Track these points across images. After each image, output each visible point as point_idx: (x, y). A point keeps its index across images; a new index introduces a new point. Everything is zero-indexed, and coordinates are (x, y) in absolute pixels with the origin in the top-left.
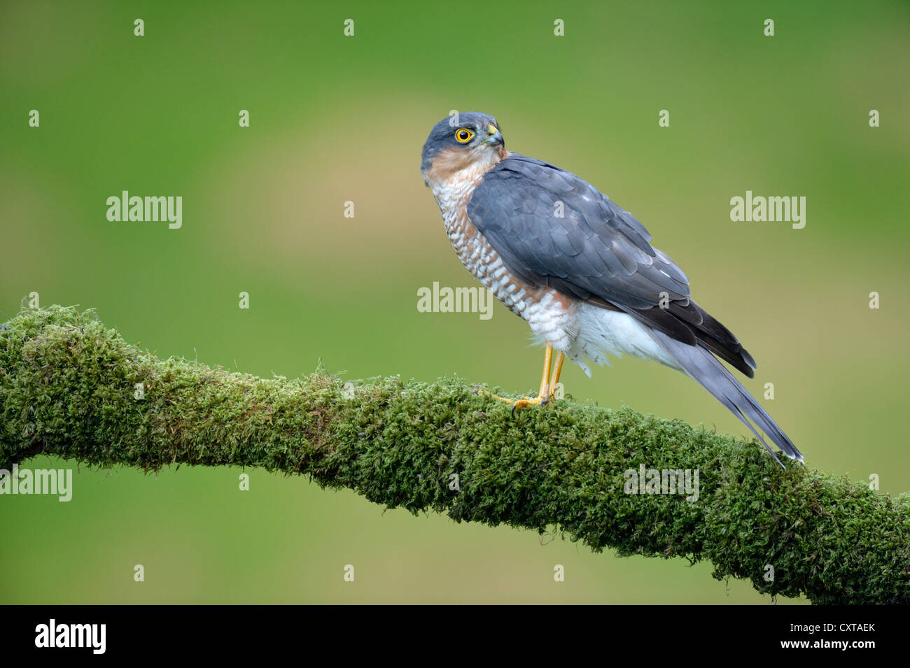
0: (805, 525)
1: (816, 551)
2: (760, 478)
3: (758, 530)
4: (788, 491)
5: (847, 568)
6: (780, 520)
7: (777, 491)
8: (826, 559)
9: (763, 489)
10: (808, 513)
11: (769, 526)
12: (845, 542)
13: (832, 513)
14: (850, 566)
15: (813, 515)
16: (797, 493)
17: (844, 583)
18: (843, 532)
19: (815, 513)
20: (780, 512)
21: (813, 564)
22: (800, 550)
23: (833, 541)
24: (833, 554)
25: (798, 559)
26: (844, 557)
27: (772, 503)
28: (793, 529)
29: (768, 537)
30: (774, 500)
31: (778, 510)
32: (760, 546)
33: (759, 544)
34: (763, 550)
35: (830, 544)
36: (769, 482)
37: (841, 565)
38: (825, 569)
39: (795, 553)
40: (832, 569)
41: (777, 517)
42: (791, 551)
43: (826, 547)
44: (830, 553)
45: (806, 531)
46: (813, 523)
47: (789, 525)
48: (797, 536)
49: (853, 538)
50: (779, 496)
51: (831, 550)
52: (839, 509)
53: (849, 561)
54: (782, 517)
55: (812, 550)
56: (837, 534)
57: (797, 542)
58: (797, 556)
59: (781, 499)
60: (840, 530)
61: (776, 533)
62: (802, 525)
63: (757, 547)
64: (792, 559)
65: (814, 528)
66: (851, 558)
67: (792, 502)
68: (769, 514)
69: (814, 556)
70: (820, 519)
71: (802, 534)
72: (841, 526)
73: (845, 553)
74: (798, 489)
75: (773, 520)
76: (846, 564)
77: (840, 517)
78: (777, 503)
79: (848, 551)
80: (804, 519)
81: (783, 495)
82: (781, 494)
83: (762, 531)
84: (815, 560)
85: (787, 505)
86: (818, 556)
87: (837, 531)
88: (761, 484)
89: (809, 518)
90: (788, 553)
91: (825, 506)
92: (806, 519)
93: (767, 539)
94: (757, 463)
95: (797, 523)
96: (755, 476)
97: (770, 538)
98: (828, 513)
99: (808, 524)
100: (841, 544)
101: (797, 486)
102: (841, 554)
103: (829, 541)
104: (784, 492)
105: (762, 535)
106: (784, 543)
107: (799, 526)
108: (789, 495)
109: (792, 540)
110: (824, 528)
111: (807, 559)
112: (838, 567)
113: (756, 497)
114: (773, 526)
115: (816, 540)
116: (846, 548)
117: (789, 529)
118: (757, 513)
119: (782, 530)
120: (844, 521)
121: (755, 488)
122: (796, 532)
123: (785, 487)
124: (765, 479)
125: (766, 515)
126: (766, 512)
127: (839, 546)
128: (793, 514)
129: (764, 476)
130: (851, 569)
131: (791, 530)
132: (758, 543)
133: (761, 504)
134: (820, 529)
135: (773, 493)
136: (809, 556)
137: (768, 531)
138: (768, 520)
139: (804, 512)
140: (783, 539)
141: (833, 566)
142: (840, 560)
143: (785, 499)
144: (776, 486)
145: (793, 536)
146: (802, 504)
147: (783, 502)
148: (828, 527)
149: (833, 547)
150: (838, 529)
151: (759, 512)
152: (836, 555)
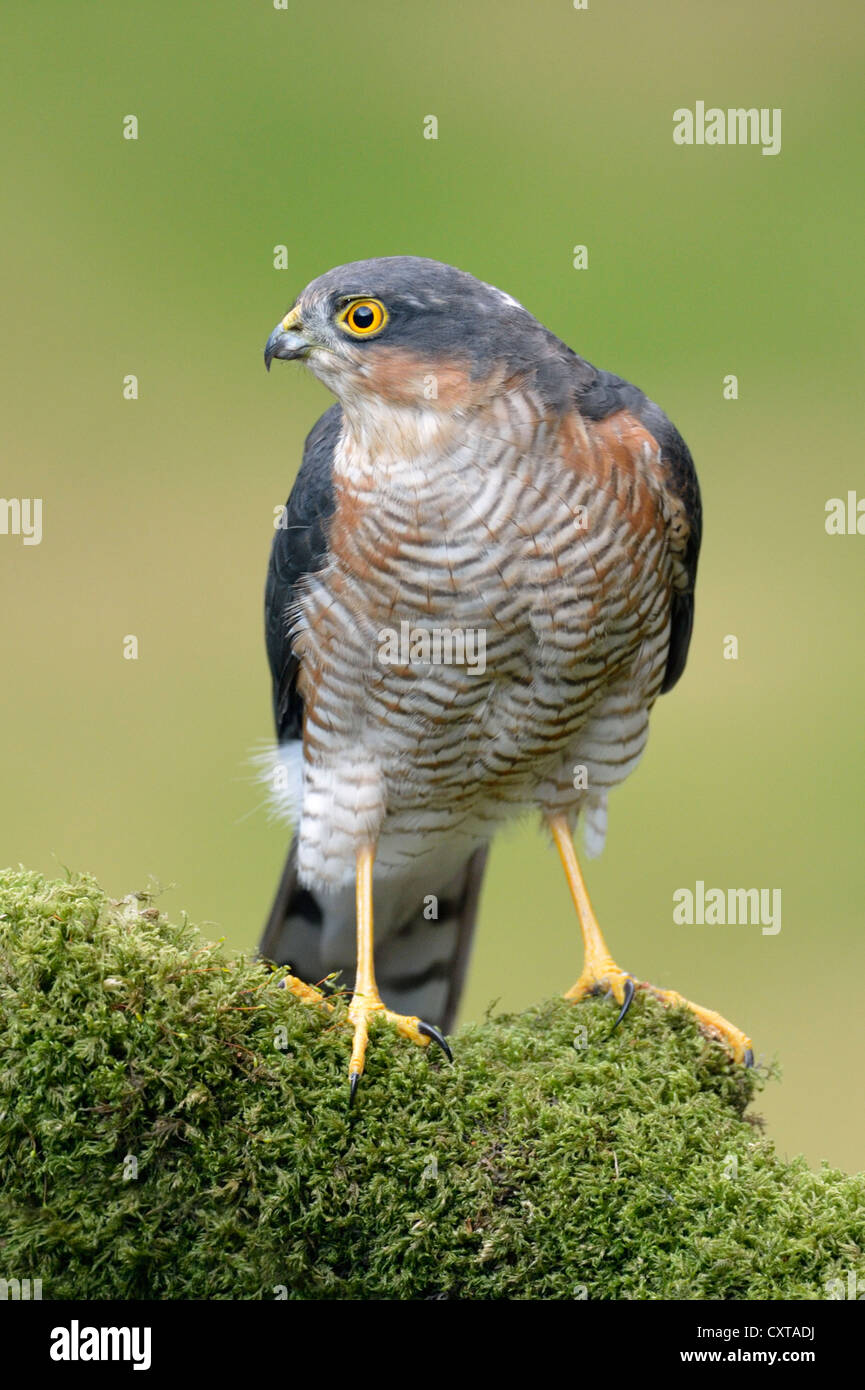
0: (212, 1103)
1: (240, 1172)
2: (96, 979)
3: (88, 1114)
4: (169, 1015)
5: (320, 1217)
6: (146, 1090)
7: (143, 1013)
8: (266, 1193)
9: (105, 1008)
10: (221, 1073)
11: (119, 1104)
12: (314, 1149)
13: (283, 1073)
14: (327, 1212)
15: (233, 1078)
16: (191, 1019)
17: (312, 1256)
18: (309, 1123)
19: (237, 1073)
20: (148, 1069)
21: (233, 1203)
22: (199, 1167)
23: (285, 1146)
24: (285, 1178)
25: (192, 1191)
26: (314, 1186)
27: (128, 1045)
28: (181, 1114)
29: (115, 1132)
30: (131, 1037)
31: (144, 1063)
32: (94, 1156)
33: (92, 1150)
34: (102, 1168)
35: (276, 1152)
36: (122, 989)
37: (303, 1209)
38: (263, 1218)
39: (184, 1175)
40: (282, 1219)
41: (141, 1081)
42: (173, 1169)
43: (267, 1162)
44: (275, 1178)
45: (214, 1119)
46: (233, 1098)
47: (170, 1103)
48: (191, 1131)
49: (336, 1138)
50: (145, 1025)
51: (279, 1171)
52: (302, 1065)
53: (325, 1198)
54: (152, 1082)
55: (228, 1168)
56: (296, 1128)
57: (189, 1147)
58: (189, 1183)
59: (152, 1034)
60: (303, 1118)
61: (136, 1122)
62: (206, 1104)
63: (86, 1159)
64: (177, 1191)
65: (233, 1112)
66: (329, 1189)
67: (179, 1042)
68: (119, 1072)
69: (233, 1185)
70: (251, 1088)
71: (204, 1126)
72: (304, 1107)
73: (316, 1177)
74: (197, 1009)
75: (130, 1087)
76: (317, 1207)
77: (305, 1083)
78: (140, 1045)
79: (322, 1172)
80: (211, 1088)
81: (158, 1024)
82: (150, 1022)
83: (101, 1117)
84: (237, 1194)
85: (166, 1050)
86: (245, 1184)
87: (295, 1120)
88: (100, 994)
89: (223, 1084)
90: (168, 1176)
91: (264, 1054)
92: (215, 1089)
93: (112, 1138)
94: (90, 941)
95: (193, 1097)
96: (84, 972)
97: (120, 1136)
98: (271, 1073)
99: (219, 1099)
100: (306, 1152)
101: (193, 1001)
102: (304, 1179)
103: (274, 1145)
104: (158, 1016)
105: (100, 1128)
106: (156, 1149)
107: (195, 1106)
108: (171, 1023)
109: (177, 1142)
110: (262, 1112)
111: (216, 1191)
112: (296, 1212)
113: (86, 1028)
114: (128, 1105)
115: (242, 1141)
116: (318, 1164)
117: (172, 1113)
118: (87, 1071)
119: (152, 1114)
120: (314, 1093)
121: (84, 1004)
122: (188, 1120)
123: (163, 1004)
124: (111, 981)
125: (110, 1074)
126: (111, 1067)
127: (300, 1159)
128: (183, 1073)
129: (108, 974)
130: (328, 1219)
131: (178, 1115)
132: (88, 1149)
133: (98, 1046)
134: (252, 1113)
135: (129, 1017)
136: (222, 1184)
137: (115, 1117)
138: (115, 1089)
139: (211, 1070)
140: (155, 1138)
141: (283, 1212)
142: (303, 1193)
143: (161, 1034)
144: (137, 1000)
145: (182, 1133)
146: (204, 1047)
147: (157, 1040)
148: (272, 1109)
149: (284, 1162)
150: (297, 1114)
151: (94, 1067)
152: (292, 1182)
